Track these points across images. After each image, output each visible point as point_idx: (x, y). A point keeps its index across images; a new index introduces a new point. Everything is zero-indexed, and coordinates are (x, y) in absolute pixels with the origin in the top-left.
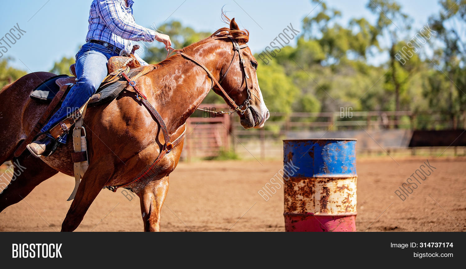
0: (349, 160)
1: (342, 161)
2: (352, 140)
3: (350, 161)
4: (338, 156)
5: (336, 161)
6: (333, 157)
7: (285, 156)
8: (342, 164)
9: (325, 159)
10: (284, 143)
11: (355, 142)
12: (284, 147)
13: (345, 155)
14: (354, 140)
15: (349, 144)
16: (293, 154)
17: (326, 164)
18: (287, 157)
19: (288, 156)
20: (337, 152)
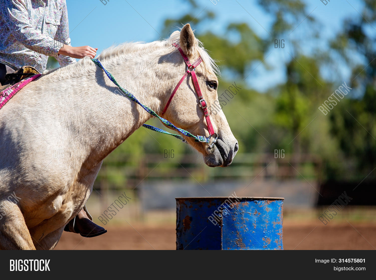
0: (273, 228)
1: (263, 230)
2: (278, 200)
3: (275, 229)
4: (257, 223)
5: (255, 230)
6: (250, 224)
7: (180, 222)
8: (263, 235)
9: (239, 226)
10: (178, 202)
11: (282, 202)
12: (177, 209)
13: (267, 221)
14: (281, 200)
15: (273, 205)
16: (191, 219)
17: (240, 234)
18: (183, 224)
19: (184, 221)
20: (256, 217)
